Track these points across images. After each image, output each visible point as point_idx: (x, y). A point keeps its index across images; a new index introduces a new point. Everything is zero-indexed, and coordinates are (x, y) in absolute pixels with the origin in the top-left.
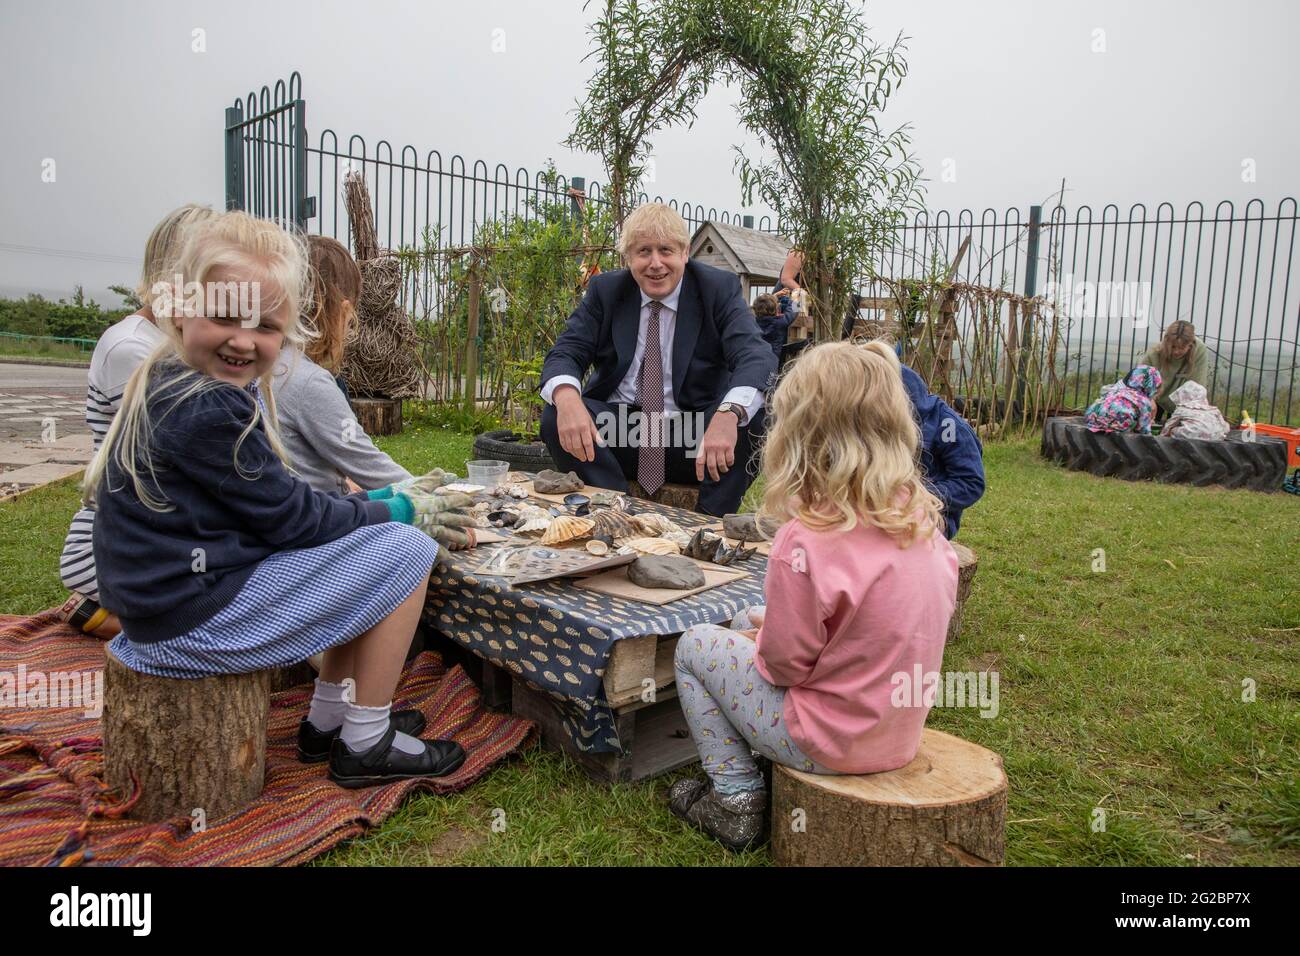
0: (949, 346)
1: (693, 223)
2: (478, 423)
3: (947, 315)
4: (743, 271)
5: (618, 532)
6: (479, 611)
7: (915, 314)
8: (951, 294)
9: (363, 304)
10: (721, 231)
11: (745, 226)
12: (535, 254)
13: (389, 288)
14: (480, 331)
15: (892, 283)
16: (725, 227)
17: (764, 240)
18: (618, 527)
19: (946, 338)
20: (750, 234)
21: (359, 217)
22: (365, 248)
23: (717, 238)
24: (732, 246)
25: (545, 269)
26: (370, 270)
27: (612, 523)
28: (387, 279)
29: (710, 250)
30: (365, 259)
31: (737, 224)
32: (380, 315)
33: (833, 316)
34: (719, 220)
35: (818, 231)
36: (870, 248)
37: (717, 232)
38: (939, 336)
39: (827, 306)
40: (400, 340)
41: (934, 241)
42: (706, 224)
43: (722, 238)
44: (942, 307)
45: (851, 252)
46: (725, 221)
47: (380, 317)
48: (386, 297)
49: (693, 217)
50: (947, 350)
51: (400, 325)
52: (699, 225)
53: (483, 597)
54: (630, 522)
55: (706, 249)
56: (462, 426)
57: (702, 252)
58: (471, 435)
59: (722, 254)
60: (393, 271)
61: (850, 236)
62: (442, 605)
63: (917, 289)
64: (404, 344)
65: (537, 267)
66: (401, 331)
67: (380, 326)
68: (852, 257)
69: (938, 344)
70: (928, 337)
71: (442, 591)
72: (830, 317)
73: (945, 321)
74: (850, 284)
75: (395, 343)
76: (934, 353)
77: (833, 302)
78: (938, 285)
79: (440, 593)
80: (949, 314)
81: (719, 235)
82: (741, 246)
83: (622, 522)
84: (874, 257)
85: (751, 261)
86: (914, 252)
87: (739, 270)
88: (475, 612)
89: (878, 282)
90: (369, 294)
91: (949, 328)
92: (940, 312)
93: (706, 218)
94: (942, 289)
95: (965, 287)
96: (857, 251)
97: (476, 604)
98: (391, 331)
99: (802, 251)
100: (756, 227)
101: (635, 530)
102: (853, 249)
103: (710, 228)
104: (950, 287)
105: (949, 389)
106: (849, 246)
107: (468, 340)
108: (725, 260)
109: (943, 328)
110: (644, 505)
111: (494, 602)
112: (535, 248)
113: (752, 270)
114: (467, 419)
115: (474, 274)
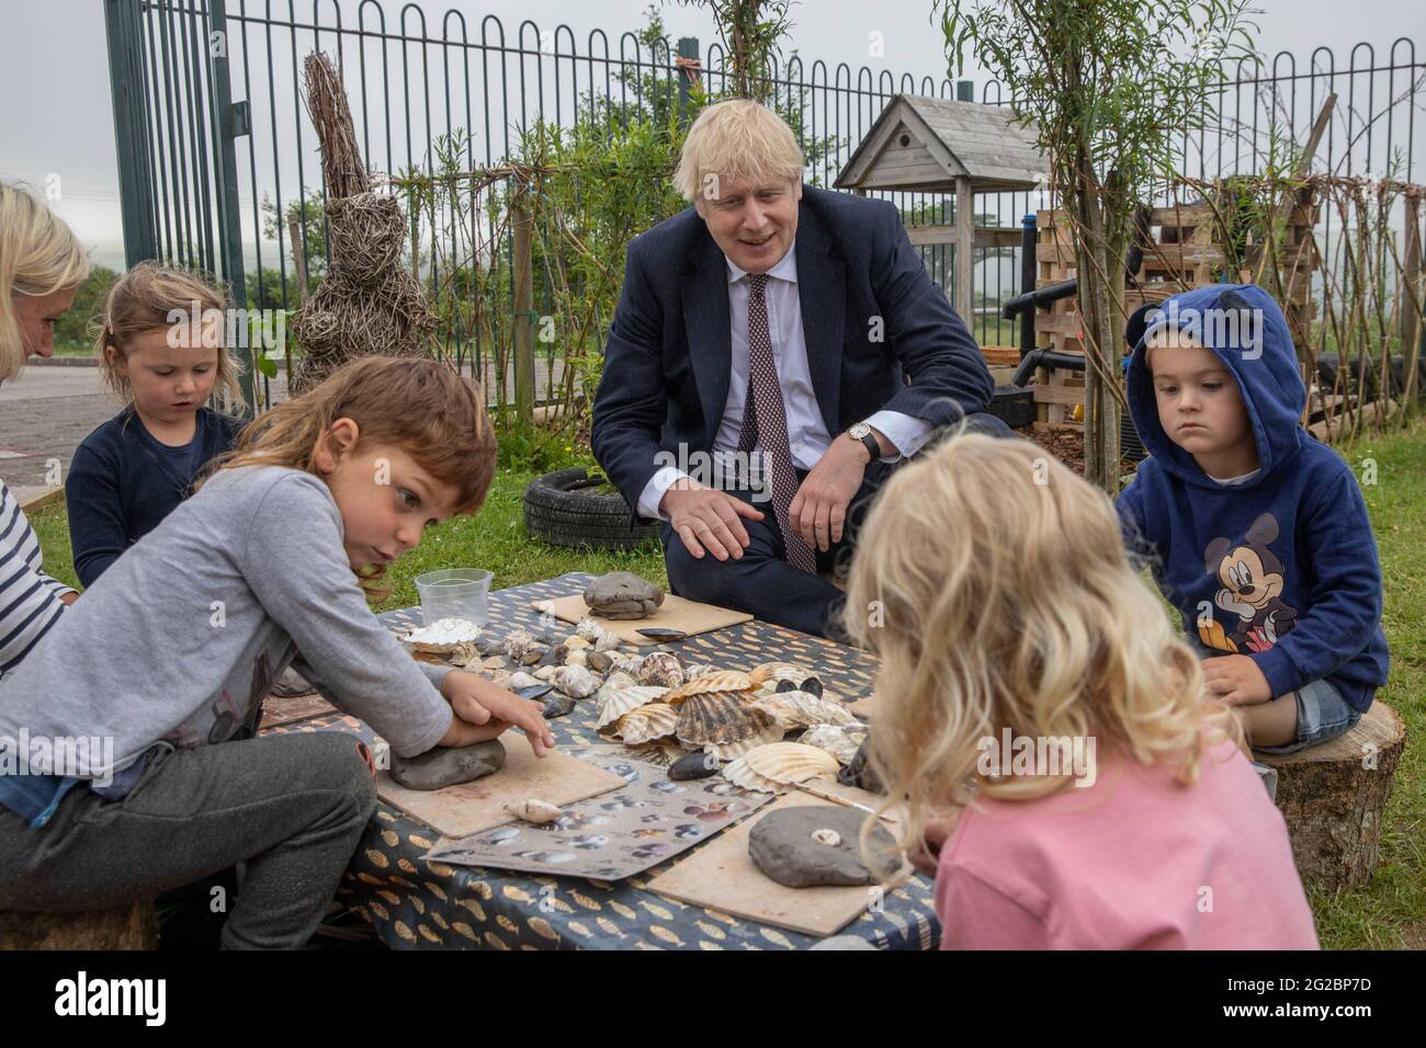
0: (1306, 280)
1: (876, 100)
2: (538, 451)
3: (1300, 231)
4: (961, 173)
5: (720, 733)
6: (458, 926)
7: (1245, 236)
8: (1305, 195)
9: (342, 269)
10: (921, 110)
11: (959, 99)
12: (614, 174)
13: (383, 242)
14: (536, 300)
15: (1205, 186)
16: (928, 103)
17: (991, 119)
18: (723, 722)
19: (1300, 268)
20: (969, 112)
21: (331, 126)
22: (344, 178)
23: (915, 120)
24: (941, 133)
25: (632, 198)
26: (349, 213)
27: (712, 715)
28: (378, 228)
29: (905, 141)
30: (345, 195)
31: (947, 96)
32: (371, 286)
33: (1108, 252)
34: (918, 92)
35: (1076, 112)
36: (1164, 133)
37: (915, 113)
38: (1288, 266)
39: (1099, 236)
40: (405, 325)
41: (1269, 102)
42: (897, 100)
43: (924, 123)
44: (1292, 218)
45: (1135, 142)
46: (928, 93)
47: (371, 288)
48: (379, 255)
49: (876, 89)
50: (1302, 289)
51: (405, 298)
52: (887, 101)
53: (462, 903)
54: (747, 713)
55: (898, 140)
56: (513, 457)
57: (893, 146)
58: (528, 472)
59: (925, 147)
60: (388, 213)
61: (1131, 114)
62: (398, 902)
63: (1248, 194)
64: (414, 330)
65: (619, 196)
66: (406, 310)
67: (372, 304)
68: (1136, 149)
69: (1287, 280)
70: (1271, 270)
71: (392, 878)
72: (1104, 254)
73: (1298, 241)
74: (1135, 196)
75: (398, 329)
76: (1281, 295)
77: (1108, 226)
78: (1283, 182)
79: (390, 882)
80: (1303, 228)
81: (919, 117)
82: (954, 133)
83: (730, 711)
84: (1172, 146)
85: (972, 156)
86: (1238, 123)
87: (953, 171)
88: (452, 928)
89: (1181, 186)
90: (351, 254)
91: (1304, 251)
92: (1288, 227)
93: (897, 91)
94: (1290, 188)
95: (1330, 181)
96: (1144, 139)
97: (452, 914)
98: (390, 309)
99: (1053, 144)
100: (978, 97)
101: (755, 727)
102: (1137, 136)
103: (903, 108)
104: (1304, 184)
105: (1308, 350)
106: (1130, 131)
107: (516, 317)
108: (930, 156)
109: (1296, 252)
110: (788, 642)
111: (482, 917)
112: (614, 165)
113: (974, 170)
114: (520, 445)
115: (521, 211)
